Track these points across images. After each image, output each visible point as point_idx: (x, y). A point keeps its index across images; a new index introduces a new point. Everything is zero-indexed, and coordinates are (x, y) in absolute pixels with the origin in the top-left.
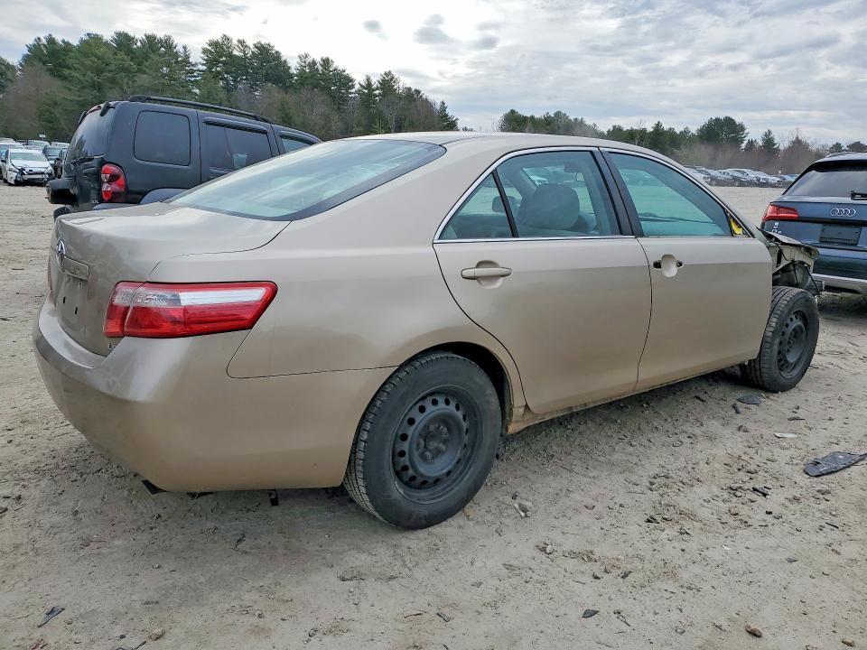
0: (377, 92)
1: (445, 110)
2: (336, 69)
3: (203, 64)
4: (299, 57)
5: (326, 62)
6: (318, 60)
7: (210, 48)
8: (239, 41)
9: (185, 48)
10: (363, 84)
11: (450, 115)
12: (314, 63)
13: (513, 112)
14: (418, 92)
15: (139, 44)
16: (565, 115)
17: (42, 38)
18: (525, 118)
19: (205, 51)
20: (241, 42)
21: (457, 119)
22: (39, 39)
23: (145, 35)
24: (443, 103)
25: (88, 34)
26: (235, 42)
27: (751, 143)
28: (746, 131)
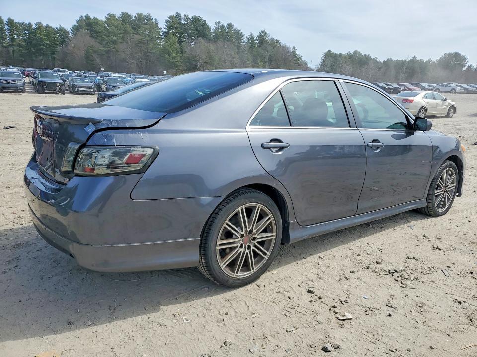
0: (257, 41)
1: (295, 51)
2: (235, 30)
3: (166, 29)
4: (215, 23)
5: (230, 26)
6: (225, 25)
7: (169, 20)
8: (185, 16)
9: (155, 20)
10: (248, 37)
11: (298, 53)
12: (223, 26)
13: (329, 51)
14: (278, 41)
15: (133, 18)
16: (359, 52)
17: (83, 16)
18: (337, 54)
19: (167, 21)
20: (186, 16)
21: (302, 56)
22: (82, 17)
23: (137, 14)
24: (294, 47)
25: (109, 14)
26: (183, 16)
27: (469, 67)
28: (467, 60)
